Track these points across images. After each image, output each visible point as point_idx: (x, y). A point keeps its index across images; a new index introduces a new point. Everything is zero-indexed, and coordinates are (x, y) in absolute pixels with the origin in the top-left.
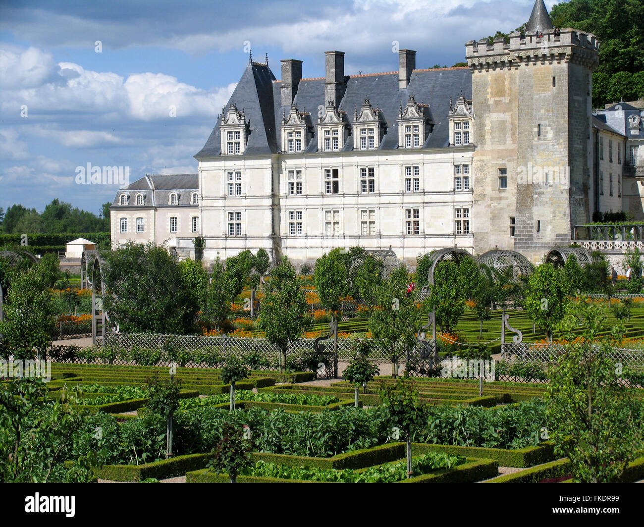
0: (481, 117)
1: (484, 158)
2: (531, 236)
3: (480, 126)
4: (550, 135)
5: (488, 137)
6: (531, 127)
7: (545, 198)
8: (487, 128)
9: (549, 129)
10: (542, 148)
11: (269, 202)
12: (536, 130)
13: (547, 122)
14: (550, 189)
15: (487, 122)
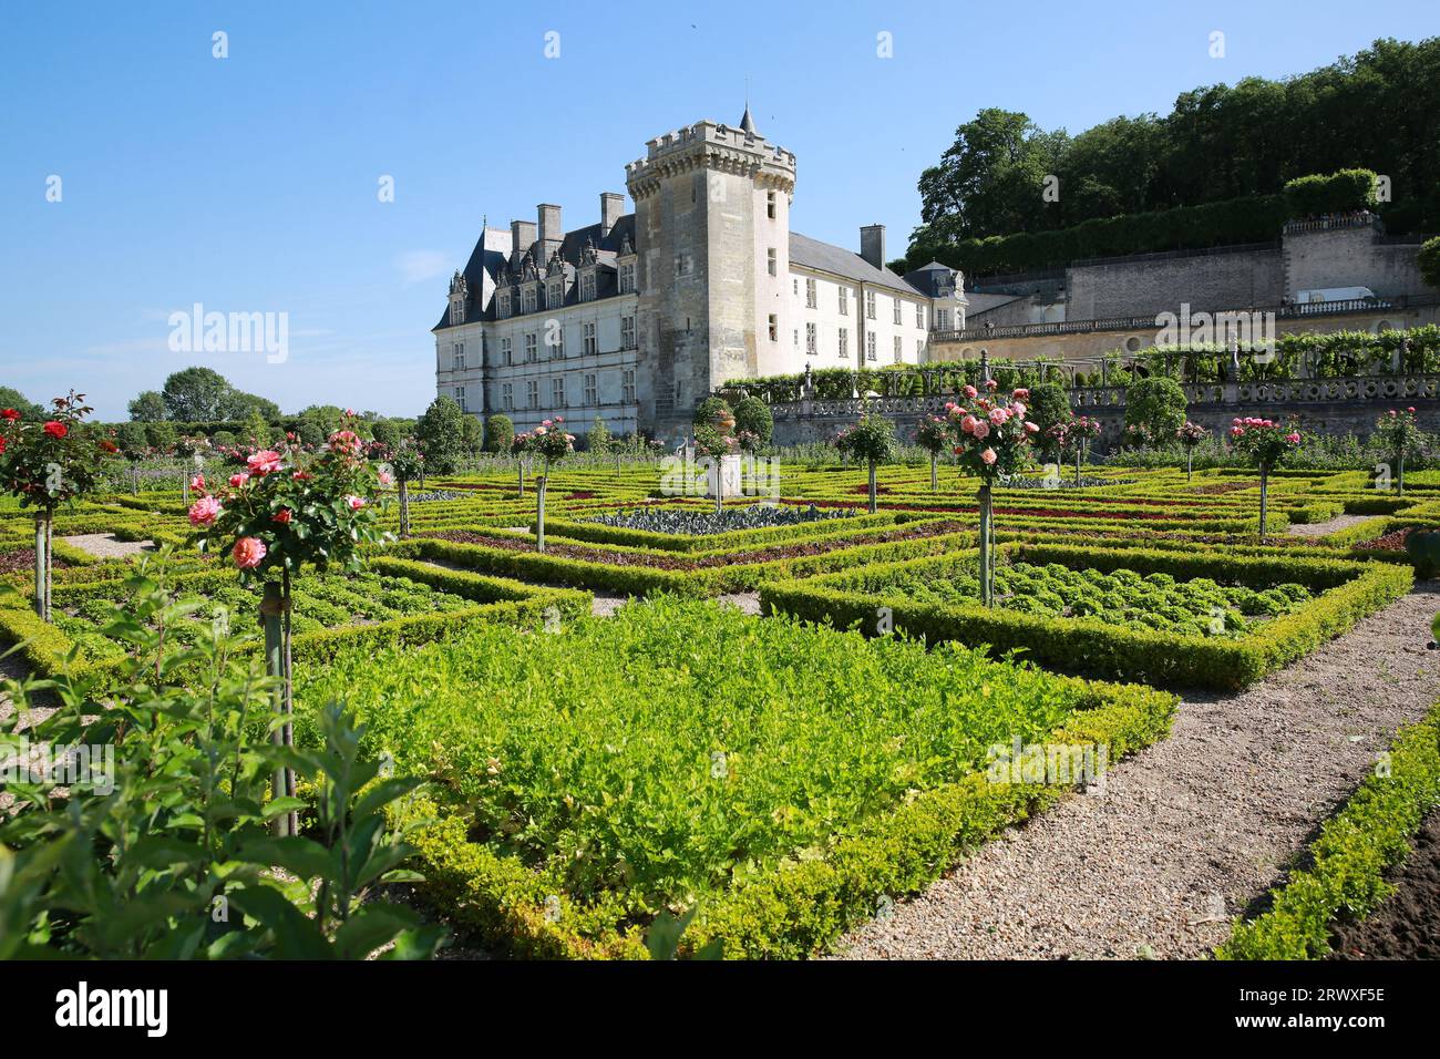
0: (642, 256)
1: (646, 307)
2: (672, 401)
3: (642, 266)
4: (690, 267)
5: (649, 280)
6: (673, 259)
7: (687, 351)
8: (648, 269)
9: (689, 258)
10: (683, 284)
11: (480, 374)
12: (677, 261)
13: (687, 250)
14: (691, 338)
15: (648, 262)
